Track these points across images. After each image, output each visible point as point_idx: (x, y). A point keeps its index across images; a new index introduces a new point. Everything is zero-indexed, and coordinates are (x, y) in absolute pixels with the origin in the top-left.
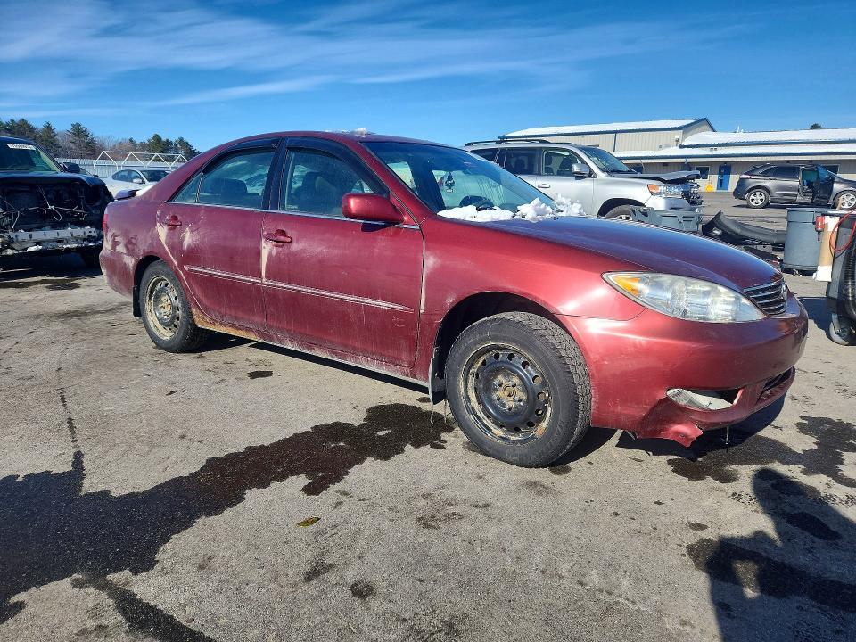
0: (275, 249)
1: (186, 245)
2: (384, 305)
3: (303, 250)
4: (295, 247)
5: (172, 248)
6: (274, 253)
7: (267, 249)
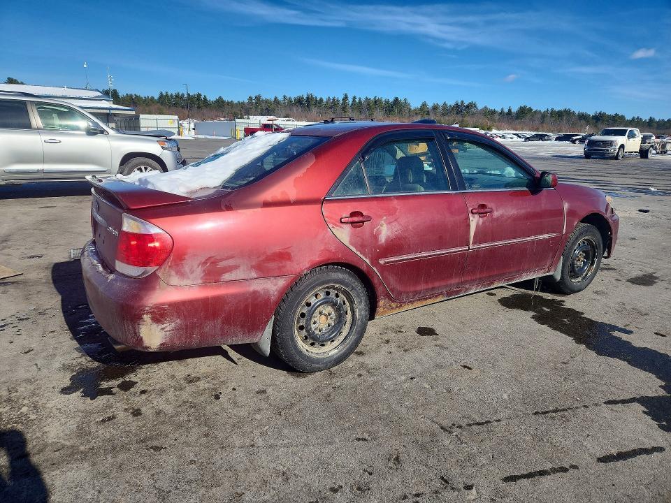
0: (481, 220)
1: (383, 239)
2: (547, 236)
3: (502, 216)
4: (496, 214)
5: (362, 247)
6: (481, 223)
7: (474, 221)
